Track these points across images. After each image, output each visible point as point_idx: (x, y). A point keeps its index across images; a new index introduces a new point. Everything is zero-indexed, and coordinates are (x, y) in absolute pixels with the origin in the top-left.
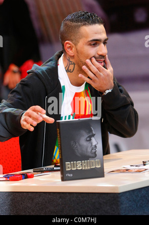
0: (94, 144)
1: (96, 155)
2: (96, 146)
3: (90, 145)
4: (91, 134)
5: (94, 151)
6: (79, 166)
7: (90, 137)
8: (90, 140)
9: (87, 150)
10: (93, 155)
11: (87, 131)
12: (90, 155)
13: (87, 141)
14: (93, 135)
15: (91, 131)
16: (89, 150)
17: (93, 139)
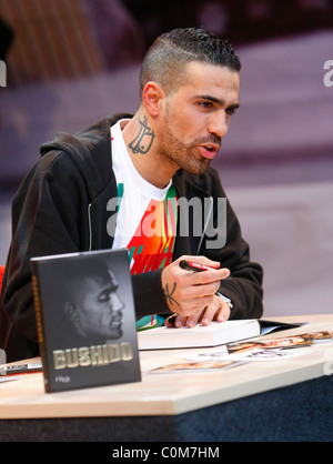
0: (116, 308)
1: (121, 333)
2: (120, 313)
3: (107, 310)
4: (108, 286)
5: (116, 324)
6: (85, 358)
7: (107, 293)
8: (108, 299)
9: (100, 322)
10: (115, 333)
11: (100, 280)
12: (108, 332)
13: (101, 301)
14: (114, 289)
15: (108, 279)
16: (106, 321)
17: (114, 297)
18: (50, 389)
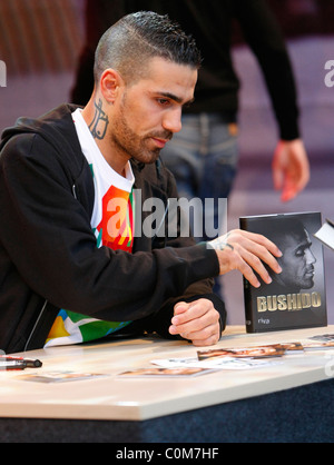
0: (309, 262)
1: (312, 284)
2: (313, 267)
3: (302, 263)
4: (302, 244)
5: (308, 275)
6: (280, 304)
7: (302, 249)
8: (303, 254)
9: (296, 273)
10: (308, 284)
11: (298, 237)
12: (302, 282)
13: (297, 255)
14: (308, 245)
15: (304, 237)
16: (301, 273)
17: (307, 252)
18: (250, 330)
